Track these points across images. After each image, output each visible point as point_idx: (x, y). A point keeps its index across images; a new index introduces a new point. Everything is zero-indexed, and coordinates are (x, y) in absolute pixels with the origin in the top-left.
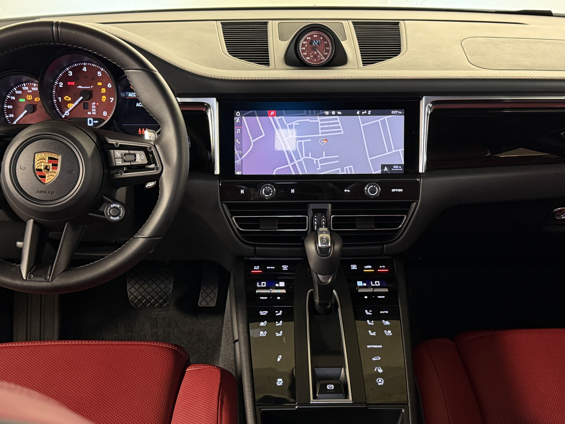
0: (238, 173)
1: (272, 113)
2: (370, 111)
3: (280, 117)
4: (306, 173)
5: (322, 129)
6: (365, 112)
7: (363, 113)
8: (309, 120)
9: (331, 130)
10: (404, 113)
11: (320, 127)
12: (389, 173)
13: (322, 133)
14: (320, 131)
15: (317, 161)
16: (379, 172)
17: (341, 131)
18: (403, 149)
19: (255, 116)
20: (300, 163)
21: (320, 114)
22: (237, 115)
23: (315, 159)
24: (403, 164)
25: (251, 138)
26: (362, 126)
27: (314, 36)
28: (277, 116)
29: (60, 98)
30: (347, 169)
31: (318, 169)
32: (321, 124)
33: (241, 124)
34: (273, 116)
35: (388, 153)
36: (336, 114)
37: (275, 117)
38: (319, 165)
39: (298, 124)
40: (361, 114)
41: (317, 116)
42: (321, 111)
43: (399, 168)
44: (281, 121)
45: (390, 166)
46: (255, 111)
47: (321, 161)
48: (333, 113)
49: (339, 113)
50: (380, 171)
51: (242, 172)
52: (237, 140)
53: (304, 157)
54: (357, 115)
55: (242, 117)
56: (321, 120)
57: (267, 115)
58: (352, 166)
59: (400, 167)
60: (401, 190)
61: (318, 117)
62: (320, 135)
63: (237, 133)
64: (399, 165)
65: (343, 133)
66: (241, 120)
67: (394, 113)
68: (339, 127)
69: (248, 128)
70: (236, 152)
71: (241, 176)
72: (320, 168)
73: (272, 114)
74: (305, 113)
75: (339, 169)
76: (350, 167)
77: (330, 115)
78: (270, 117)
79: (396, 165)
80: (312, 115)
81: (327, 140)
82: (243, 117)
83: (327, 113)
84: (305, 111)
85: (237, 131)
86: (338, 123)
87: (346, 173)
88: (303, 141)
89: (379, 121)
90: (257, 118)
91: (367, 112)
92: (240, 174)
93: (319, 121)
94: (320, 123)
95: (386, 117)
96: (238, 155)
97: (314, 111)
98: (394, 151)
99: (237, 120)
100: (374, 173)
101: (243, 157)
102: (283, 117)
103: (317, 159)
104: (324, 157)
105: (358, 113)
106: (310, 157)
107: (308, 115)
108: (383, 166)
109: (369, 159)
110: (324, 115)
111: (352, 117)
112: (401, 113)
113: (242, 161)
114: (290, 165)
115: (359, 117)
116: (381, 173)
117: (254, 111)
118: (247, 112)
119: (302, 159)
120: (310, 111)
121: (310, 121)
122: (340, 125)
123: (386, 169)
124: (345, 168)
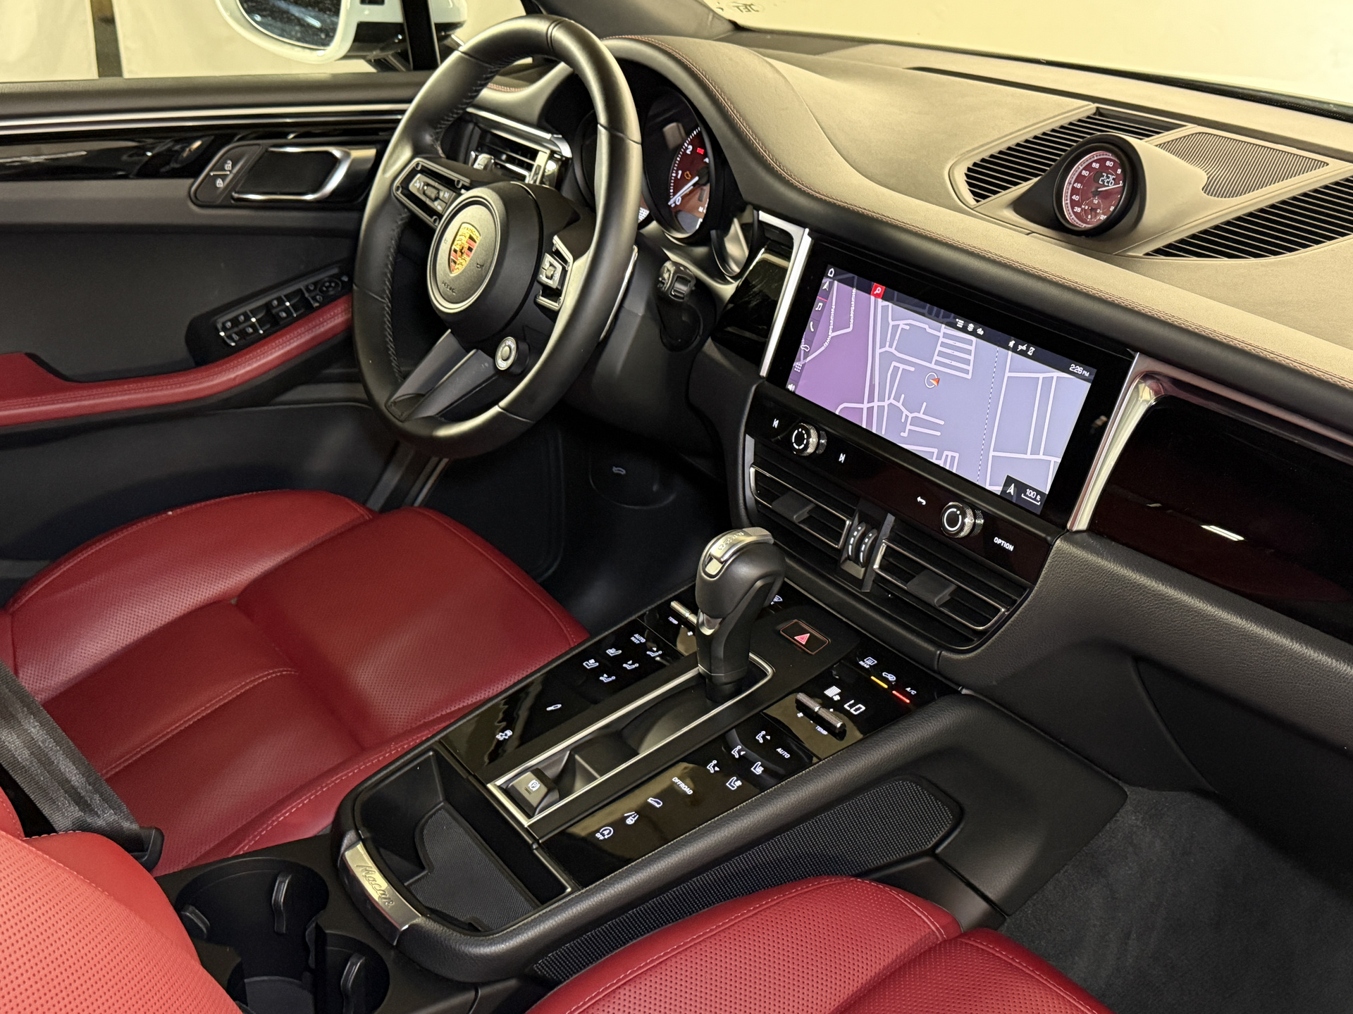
0: (791, 387)
1: (879, 290)
2: (1034, 349)
3: (886, 303)
4: (883, 434)
5: (941, 354)
6: (1024, 348)
7: (1020, 347)
8: (926, 327)
9: (954, 363)
10: (1092, 377)
11: (939, 348)
12: (1014, 501)
13: (937, 363)
14: (936, 358)
15: (907, 416)
16: (997, 489)
17: (967, 372)
18: (1059, 460)
19: (853, 286)
20: (881, 408)
21: (948, 320)
22: (829, 275)
23: (905, 412)
24: (1047, 493)
25: (831, 327)
26: (1007, 374)
27: (1108, 163)
28: (885, 298)
29: (680, 172)
30: (947, 456)
31: (902, 434)
32: (943, 345)
33: (828, 294)
34: (877, 296)
35: (1028, 456)
36: (974, 333)
37: (880, 300)
38: (909, 427)
39: (907, 327)
40: (1014, 350)
41: (942, 323)
42: (953, 315)
43: (1035, 499)
44: (885, 309)
45: (1021, 487)
46: (856, 277)
47: (916, 421)
48: (971, 327)
49: (980, 331)
50: (1000, 488)
51: (796, 388)
52: (812, 323)
53: (892, 401)
54: (1008, 348)
55: (834, 280)
56: (946, 335)
57: (868, 291)
58: (957, 455)
59: (1039, 497)
60: (1011, 548)
61: (943, 326)
62: (932, 366)
63: (817, 309)
64: (1038, 492)
65: (969, 377)
66: (831, 285)
67: (1075, 371)
68: (967, 362)
69: (834, 307)
70: (802, 346)
71: (793, 393)
72: (905, 435)
73: (877, 292)
74: (925, 311)
75: (935, 451)
76: (954, 454)
77: (964, 330)
78: (873, 298)
79: (1034, 490)
80: (936, 318)
81: (938, 383)
82: (836, 282)
83: (960, 323)
84: (928, 305)
85: (819, 306)
86: (969, 352)
87: (942, 465)
88: (902, 366)
89: (1041, 376)
90: (854, 290)
91: (1028, 349)
92: (793, 390)
93: (941, 334)
94: (942, 339)
95: (1056, 374)
96: (802, 352)
97: (942, 311)
98: (1041, 456)
99: (826, 284)
100: (988, 487)
101: (809, 359)
102: (890, 305)
103: (908, 414)
104: (921, 415)
105: (1011, 344)
106: (899, 405)
107: (929, 315)
108: (1009, 481)
109: (992, 453)
110: (954, 326)
111: (998, 348)
112: (1087, 374)
113: (803, 365)
114: (865, 406)
115: (1010, 353)
116: (999, 494)
117: (854, 277)
118: (844, 274)
119: (886, 404)
120: (935, 308)
121: (929, 330)
122: (971, 358)
123: (1011, 490)
124: (946, 453)
